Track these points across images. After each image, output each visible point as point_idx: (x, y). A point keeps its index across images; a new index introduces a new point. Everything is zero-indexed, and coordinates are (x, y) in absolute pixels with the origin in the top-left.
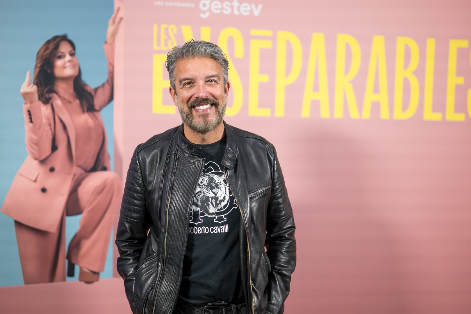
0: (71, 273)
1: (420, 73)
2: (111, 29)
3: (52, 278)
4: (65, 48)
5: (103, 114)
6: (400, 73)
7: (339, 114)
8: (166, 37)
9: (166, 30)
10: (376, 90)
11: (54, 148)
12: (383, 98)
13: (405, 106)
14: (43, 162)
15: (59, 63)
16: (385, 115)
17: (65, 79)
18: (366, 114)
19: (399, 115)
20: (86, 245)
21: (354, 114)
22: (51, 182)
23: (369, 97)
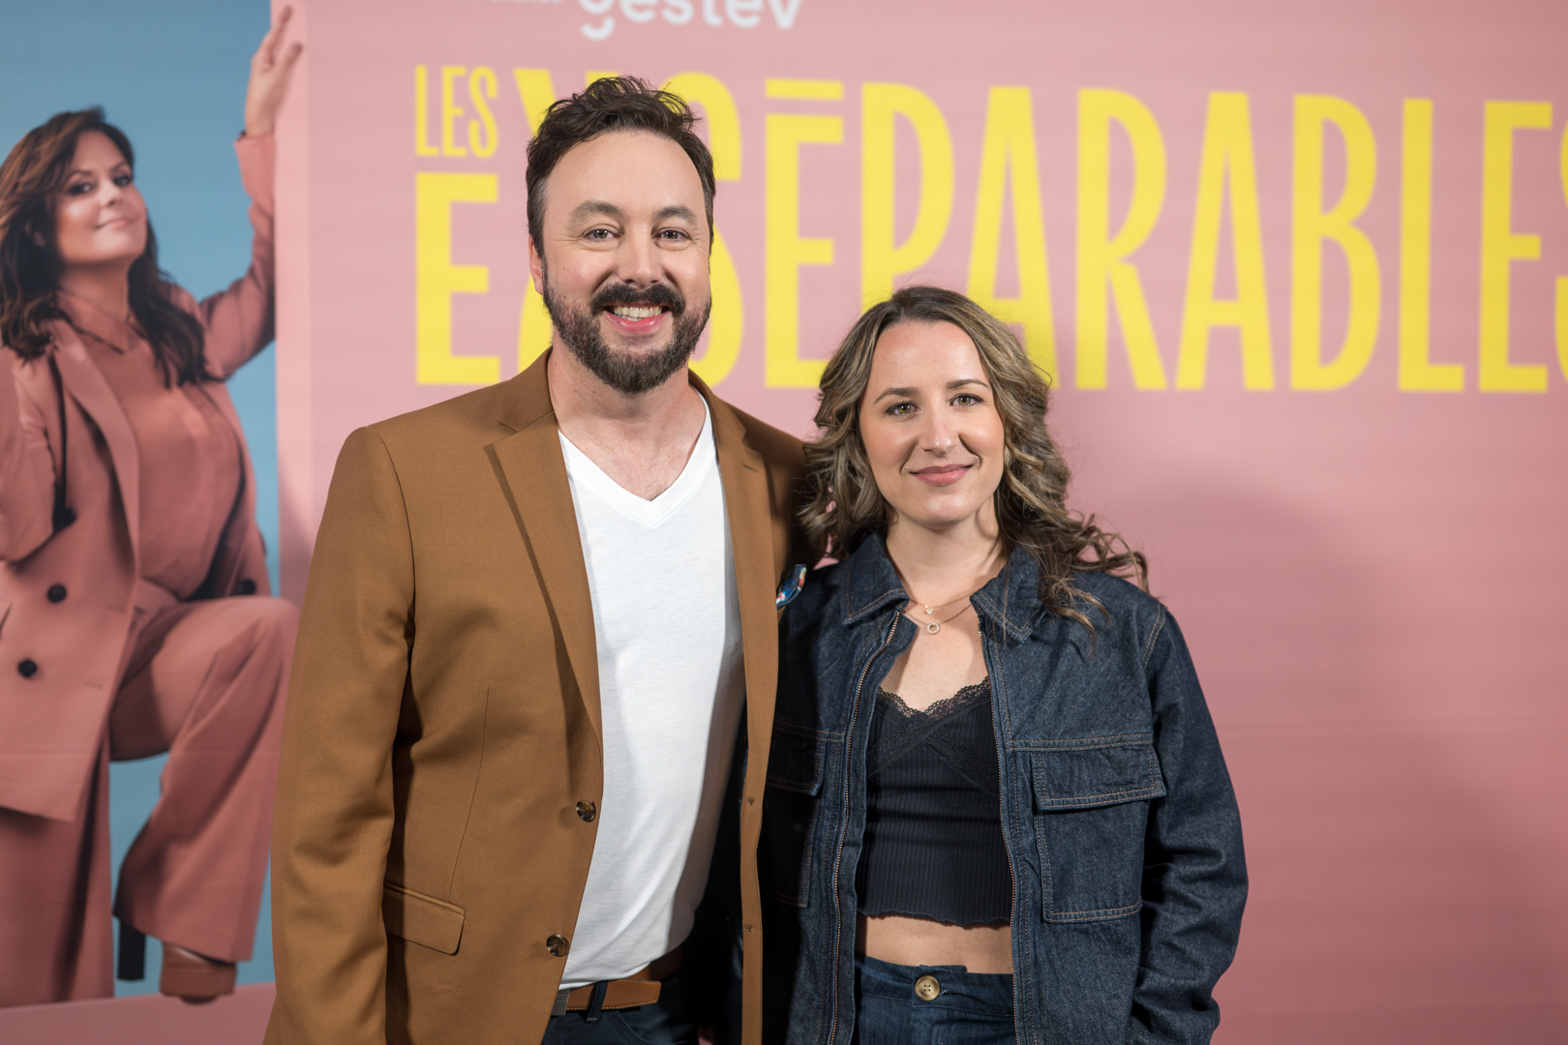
0: (132, 967)
2: (260, 85)
3: (63, 988)
4: (94, 157)
5: (239, 390)
6: (1310, 223)
8: (459, 111)
9: (461, 84)
10: (1225, 287)
11: (63, 515)
12: (1249, 315)
13: (1331, 346)
14: (21, 567)
15: (75, 210)
16: (1258, 374)
17: (99, 268)
18: (1192, 375)
19: (1310, 375)
20: (184, 864)
21: (1149, 375)
22: (52, 640)
23: (1201, 314)
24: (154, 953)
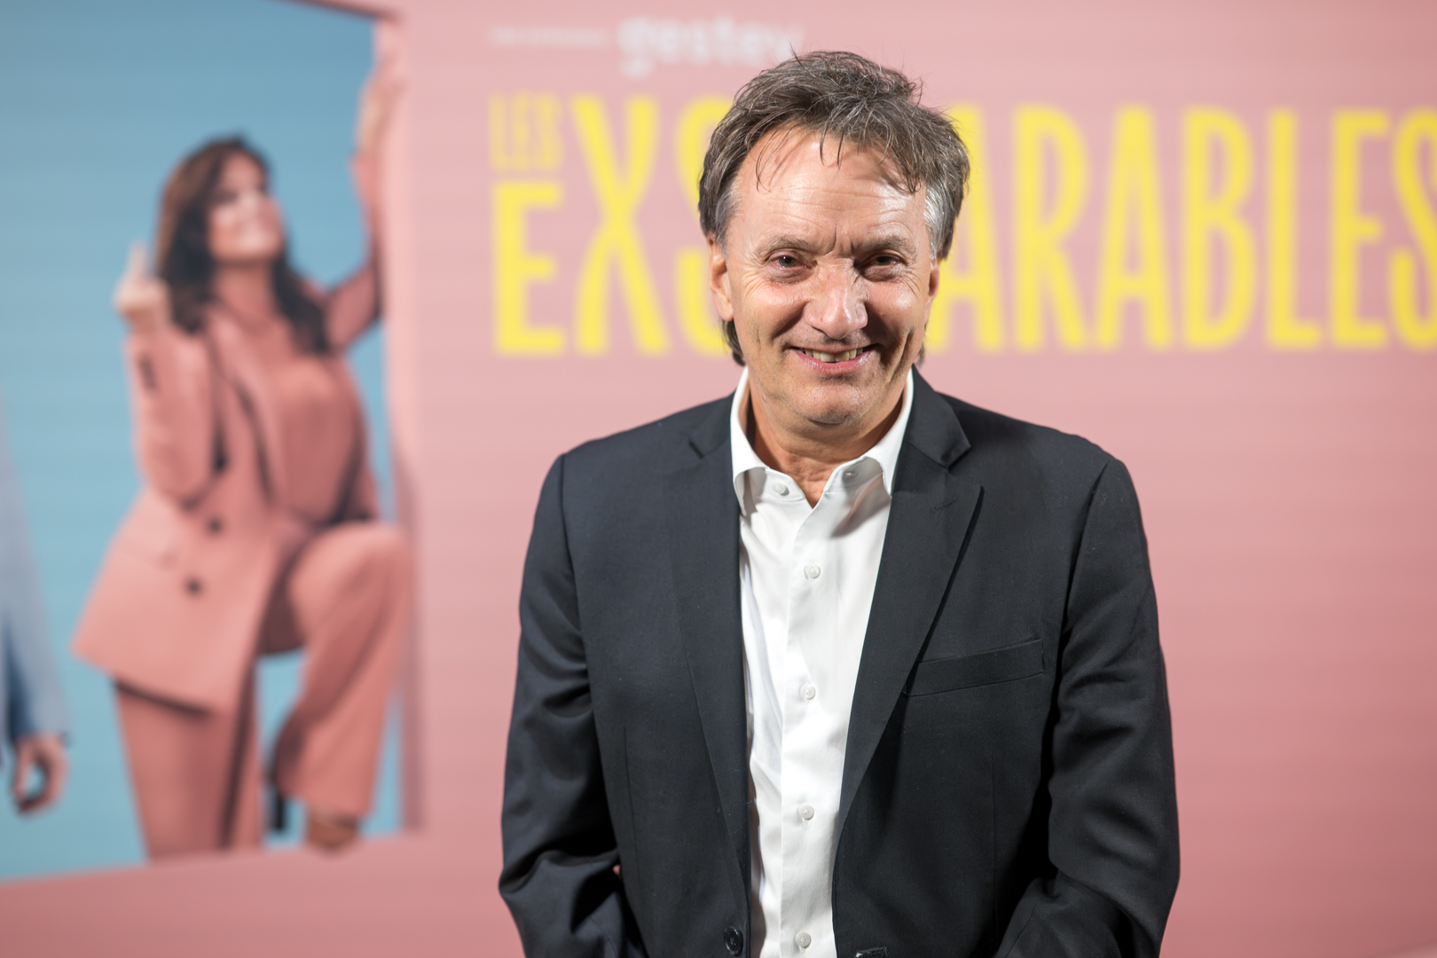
0: (279, 820)
1: (1255, 210)
2: (369, 113)
5: (358, 361)
6: (1201, 216)
7: (1029, 335)
10: (1133, 262)
11: (220, 461)
12: (1151, 285)
13: (1217, 303)
14: (190, 504)
16: (1158, 333)
17: (245, 264)
18: (1108, 333)
19: (1205, 334)
21: (1072, 334)
22: (215, 560)
23: (1114, 285)
24: (297, 814)
